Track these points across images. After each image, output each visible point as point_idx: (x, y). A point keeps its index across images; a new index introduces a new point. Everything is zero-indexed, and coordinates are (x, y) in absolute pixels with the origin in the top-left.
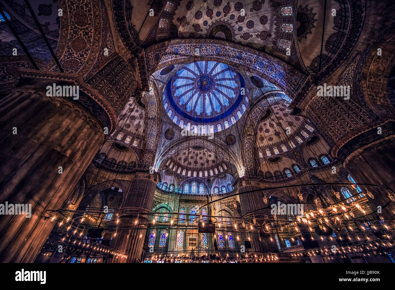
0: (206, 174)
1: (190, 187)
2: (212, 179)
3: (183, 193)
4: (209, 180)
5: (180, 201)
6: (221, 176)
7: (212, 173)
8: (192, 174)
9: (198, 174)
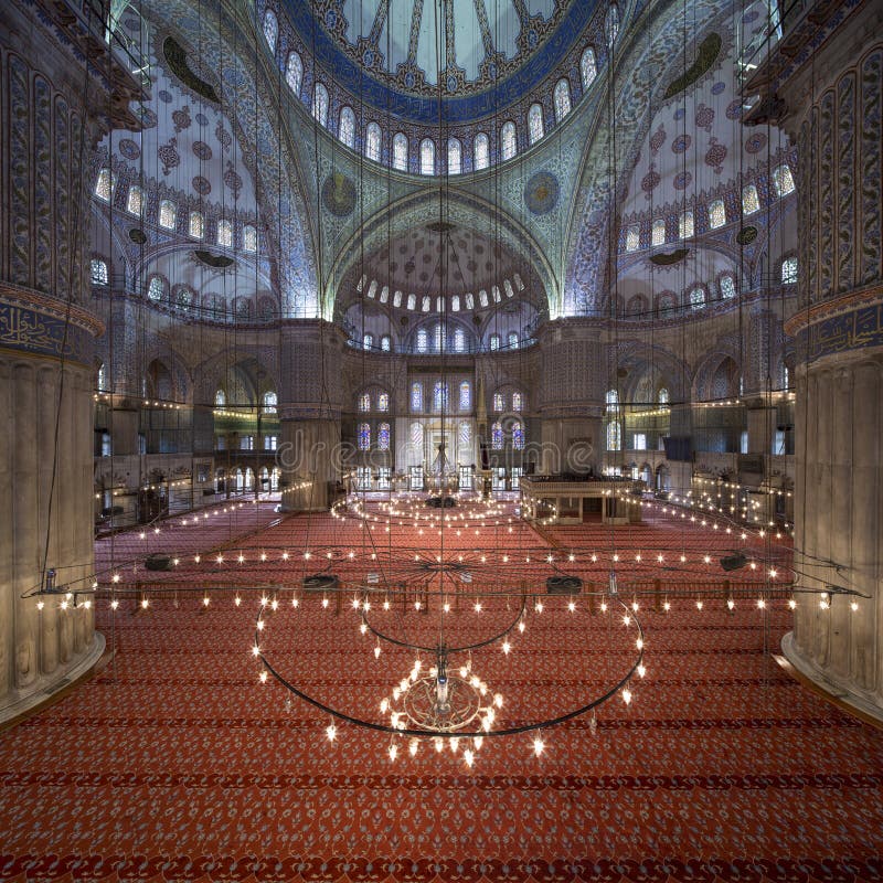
0: (470, 304)
1: (430, 337)
2: (484, 315)
3: (415, 353)
4: (477, 320)
5: (409, 369)
6: (509, 307)
7: (485, 302)
8: (433, 306)
9: (448, 305)
